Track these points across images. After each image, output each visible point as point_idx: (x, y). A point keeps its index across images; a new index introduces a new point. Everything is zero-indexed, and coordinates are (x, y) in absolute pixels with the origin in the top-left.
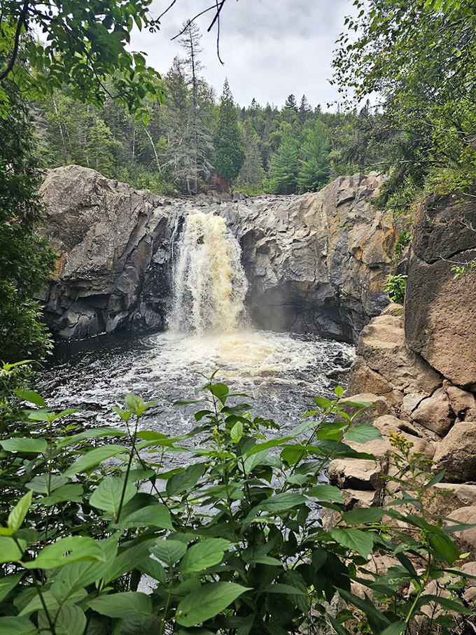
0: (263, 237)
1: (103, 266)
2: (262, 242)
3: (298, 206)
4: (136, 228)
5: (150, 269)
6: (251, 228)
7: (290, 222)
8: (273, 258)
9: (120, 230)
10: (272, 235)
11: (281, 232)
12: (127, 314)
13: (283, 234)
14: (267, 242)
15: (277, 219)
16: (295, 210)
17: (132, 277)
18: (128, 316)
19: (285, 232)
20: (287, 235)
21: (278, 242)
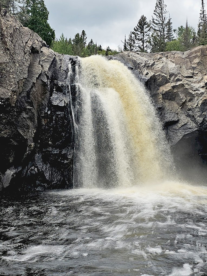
0: (166, 83)
1: (8, 99)
2: (167, 88)
3: (199, 54)
4: (31, 66)
5: (49, 113)
6: (153, 74)
7: (194, 68)
8: (184, 103)
9: (18, 63)
10: (178, 80)
11: (187, 77)
12: (20, 169)
13: (190, 79)
14: (174, 87)
15: (179, 66)
16: (195, 57)
17: (31, 119)
18: (22, 170)
19: (192, 77)
20: (195, 80)
21: (187, 86)
